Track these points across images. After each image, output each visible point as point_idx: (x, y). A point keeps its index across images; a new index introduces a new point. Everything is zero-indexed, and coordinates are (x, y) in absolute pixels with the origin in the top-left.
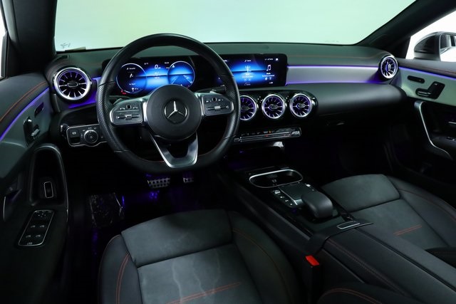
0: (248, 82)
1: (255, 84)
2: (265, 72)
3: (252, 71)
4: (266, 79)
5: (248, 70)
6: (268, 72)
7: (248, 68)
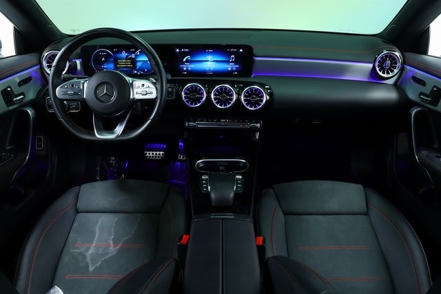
0: (210, 71)
1: (217, 74)
2: (228, 62)
3: (214, 61)
4: (230, 69)
5: (209, 60)
6: (232, 62)
7: (209, 58)
